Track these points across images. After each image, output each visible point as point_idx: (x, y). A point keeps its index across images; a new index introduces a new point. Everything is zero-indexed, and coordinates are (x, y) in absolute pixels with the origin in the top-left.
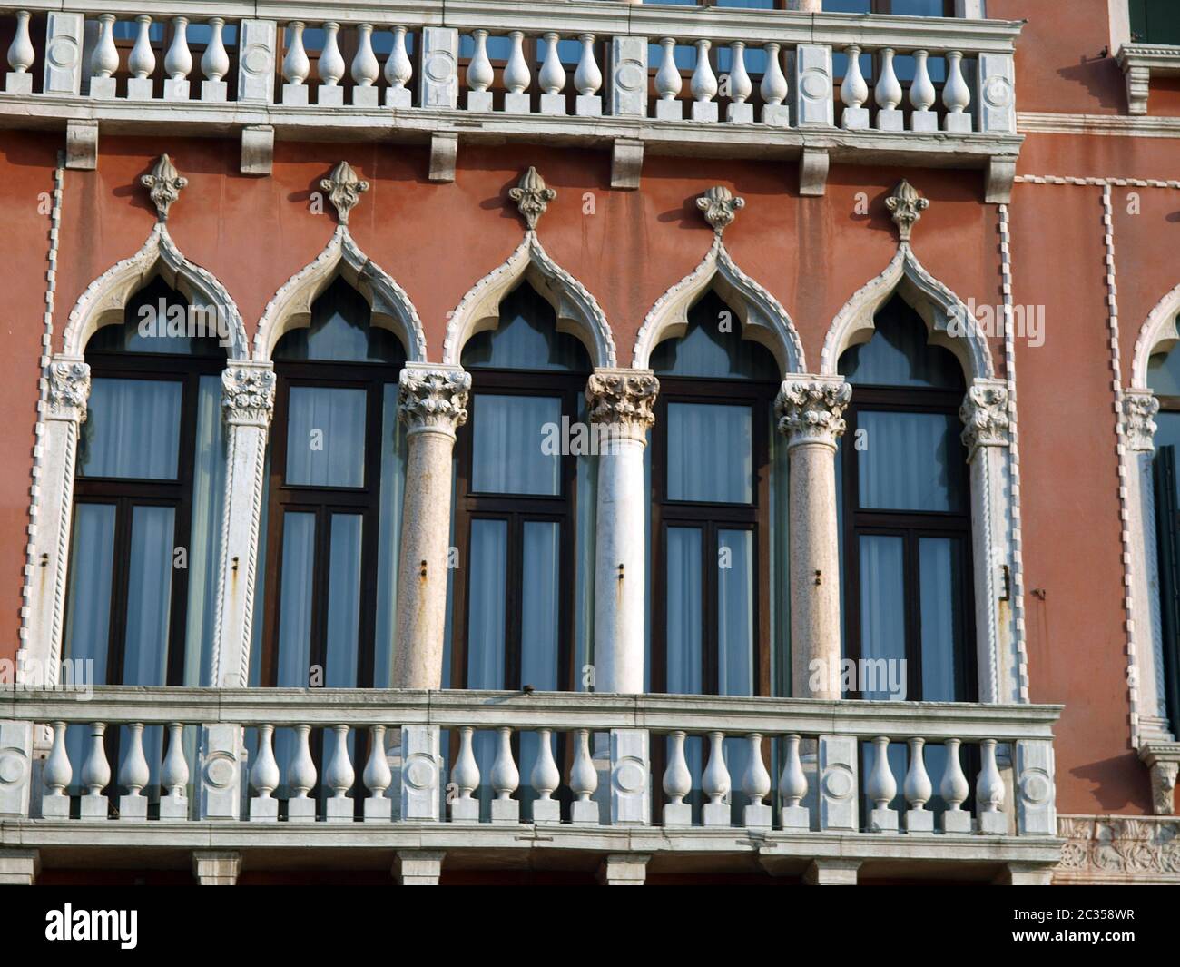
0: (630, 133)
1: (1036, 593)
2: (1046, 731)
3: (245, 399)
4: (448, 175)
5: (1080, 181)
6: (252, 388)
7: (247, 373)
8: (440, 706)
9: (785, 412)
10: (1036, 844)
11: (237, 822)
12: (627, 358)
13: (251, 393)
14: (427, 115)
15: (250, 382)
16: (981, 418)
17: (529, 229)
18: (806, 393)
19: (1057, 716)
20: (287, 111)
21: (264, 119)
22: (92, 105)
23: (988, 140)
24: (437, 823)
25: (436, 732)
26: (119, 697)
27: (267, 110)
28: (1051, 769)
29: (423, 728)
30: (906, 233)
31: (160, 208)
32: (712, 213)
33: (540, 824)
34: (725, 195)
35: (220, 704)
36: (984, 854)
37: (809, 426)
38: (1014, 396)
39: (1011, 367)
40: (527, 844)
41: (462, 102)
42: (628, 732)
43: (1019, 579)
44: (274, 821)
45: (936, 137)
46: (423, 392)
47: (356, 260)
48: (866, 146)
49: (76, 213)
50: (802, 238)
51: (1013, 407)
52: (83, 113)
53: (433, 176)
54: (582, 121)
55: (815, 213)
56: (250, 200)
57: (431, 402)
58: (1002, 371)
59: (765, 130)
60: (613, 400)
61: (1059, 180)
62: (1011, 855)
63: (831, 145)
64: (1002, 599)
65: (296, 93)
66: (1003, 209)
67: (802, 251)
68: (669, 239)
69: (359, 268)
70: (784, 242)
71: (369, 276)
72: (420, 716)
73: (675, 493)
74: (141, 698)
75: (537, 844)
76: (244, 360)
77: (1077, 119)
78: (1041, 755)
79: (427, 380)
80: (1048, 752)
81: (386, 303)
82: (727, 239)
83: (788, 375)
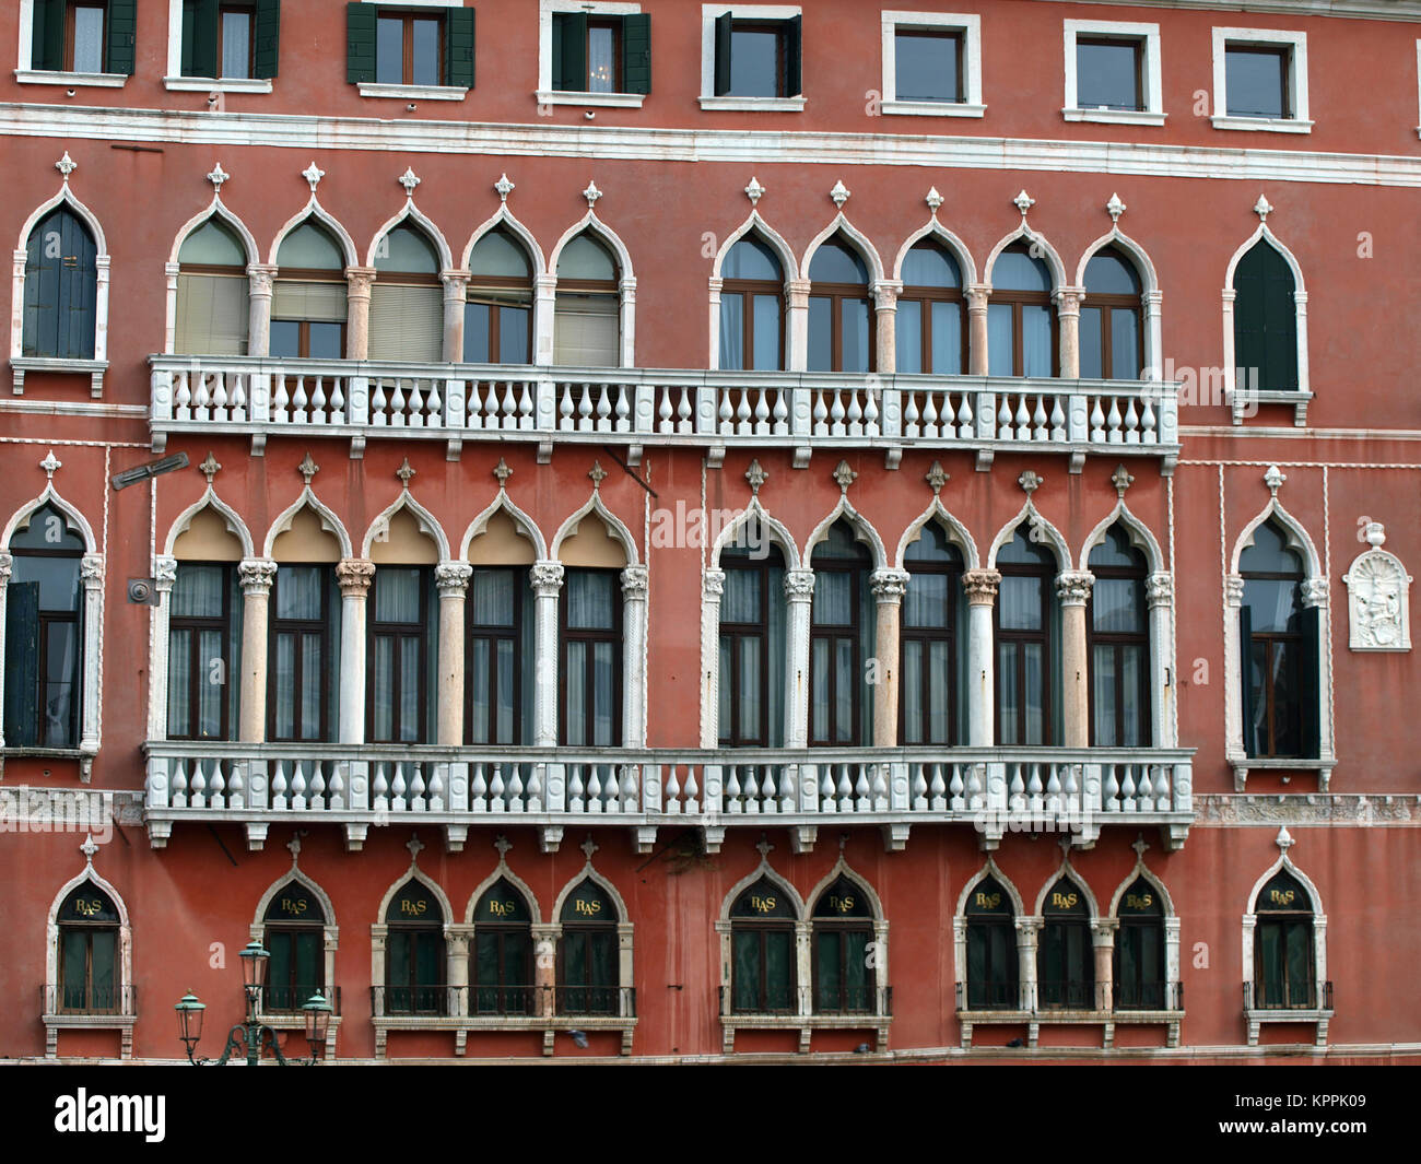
0: (988, 447)
1: (1183, 682)
2: (1189, 761)
3: (800, 589)
4: (896, 467)
5: (1208, 463)
6: (803, 583)
7: (800, 575)
8: (909, 754)
9: (1060, 588)
10: (1183, 815)
11: (817, 812)
12: (984, 564)
13: (803, 586)
14: (888, 440)
15: (802, 580)
16: (1157, 592)
17: (935, 494)
18: (1073, 580)
19: (1194, 753)
20: (818, 439)
21: (807, 443)
22: (723, 438)
23: (1164, 447)
24: (908, 811)
25: (907, 766)
26: (762, 754)
27: (809, 439)
28: (1190, 778)
29: (901, 765)
30: (1121, 494)
31: (754, 488)
32: (1026, 486)
33: (957, 810)
34: (1032, 475)
35: (807, 756)
36: (1159, 821)
37: (1073, 597)
38: (1174, 580)
39: (1172, 564)
40: (950, 820)
41: (904, 433)
42: (995, 765)
43: (1174, 675)
44: (834, 812)
45: (1138, 446)
46: (886, 584)
47: (851, 512)
48: (1104, 451)
49: (713, 491)
50: (1070, 497)
51: (1173, 586)
52: (718, 443)
53: (888, 467)
54: (964, 441)
55: (1077, 482)
56: (798, 482)
57: (889, 589)
58: (1167, 567)
59: (1054, 444)
60: (979, 585)
61: (1198, 462)
62: (1171, 821)
63: (1086, 451)
64: (1166, 686)
65: (822, 428)
66: (1170, 479)
67: (1071, 503)
68: (1003, 498)
69: (852, 517)
70: (1062, 499)
71: (856, 521)
72: (899, 759)
73: (1003, 625)
74: (771, 754)
75: (955, 820)
76: (798, 568)
77: (1207, 428)
78: (1185, 772)
79: (888, 577)
80: (1189, 769)
81: (865, 534)
82: (1033, 498)
83: (1064, 571)
